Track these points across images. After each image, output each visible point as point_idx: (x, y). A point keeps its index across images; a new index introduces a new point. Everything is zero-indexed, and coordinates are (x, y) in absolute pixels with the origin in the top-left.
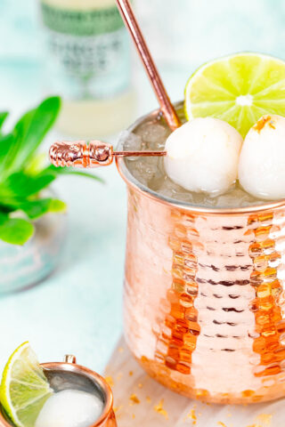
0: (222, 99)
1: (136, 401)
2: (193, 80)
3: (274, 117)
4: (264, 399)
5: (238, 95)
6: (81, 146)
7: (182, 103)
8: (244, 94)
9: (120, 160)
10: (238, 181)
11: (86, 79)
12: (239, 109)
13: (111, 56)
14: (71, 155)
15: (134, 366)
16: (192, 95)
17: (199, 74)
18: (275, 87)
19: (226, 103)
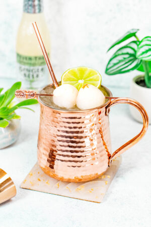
0: (73, 80)
1: (39, 180)
2: (65, 74)
3: (88, 84)
4: (83, 181)
5: (79, 79)
6: (25, 91)
7: (60, 82)
8: (81, 79)
9: (38, 97)
10: (76, 105)
11: (32, 82)
12: (79, 84)
13: (40, 74)
14: (22, 94)
15: (40, 170)
16: (64, 79)
17: (67, 72)
18: (91, 78)
19: (75, 82)
